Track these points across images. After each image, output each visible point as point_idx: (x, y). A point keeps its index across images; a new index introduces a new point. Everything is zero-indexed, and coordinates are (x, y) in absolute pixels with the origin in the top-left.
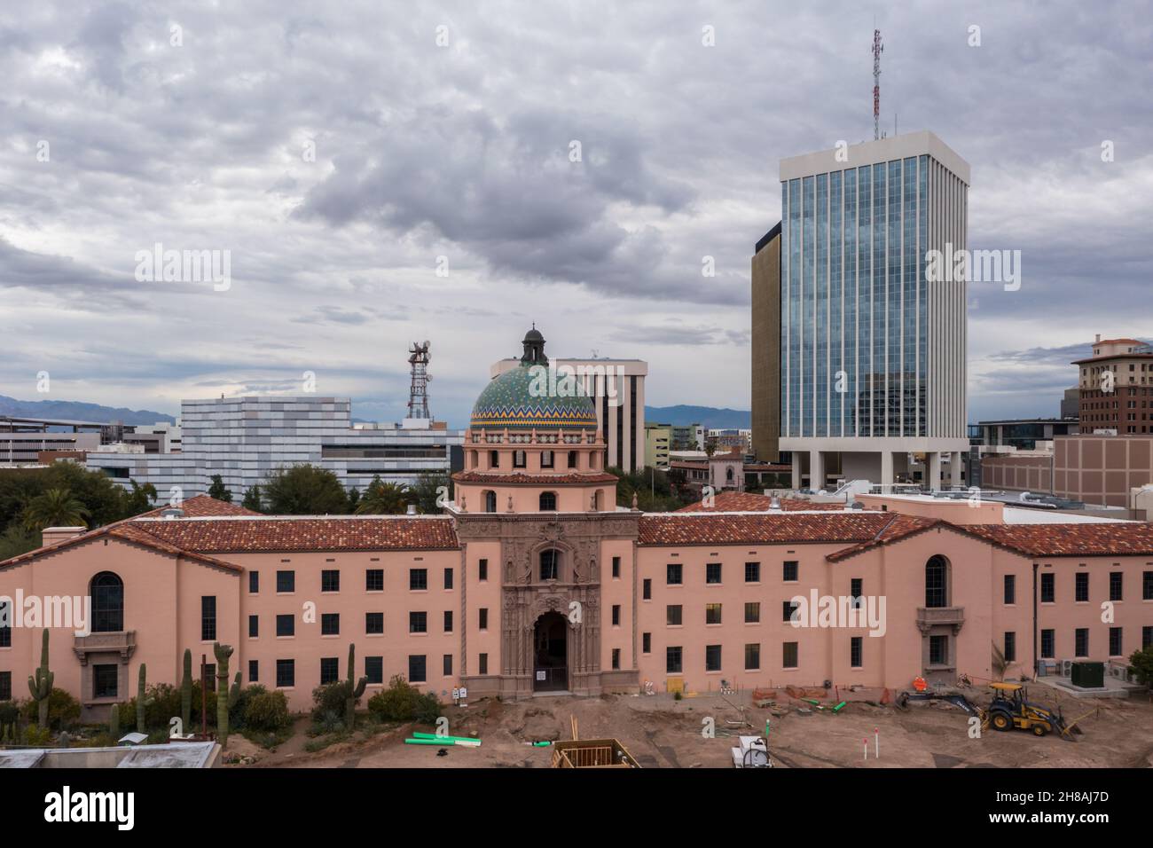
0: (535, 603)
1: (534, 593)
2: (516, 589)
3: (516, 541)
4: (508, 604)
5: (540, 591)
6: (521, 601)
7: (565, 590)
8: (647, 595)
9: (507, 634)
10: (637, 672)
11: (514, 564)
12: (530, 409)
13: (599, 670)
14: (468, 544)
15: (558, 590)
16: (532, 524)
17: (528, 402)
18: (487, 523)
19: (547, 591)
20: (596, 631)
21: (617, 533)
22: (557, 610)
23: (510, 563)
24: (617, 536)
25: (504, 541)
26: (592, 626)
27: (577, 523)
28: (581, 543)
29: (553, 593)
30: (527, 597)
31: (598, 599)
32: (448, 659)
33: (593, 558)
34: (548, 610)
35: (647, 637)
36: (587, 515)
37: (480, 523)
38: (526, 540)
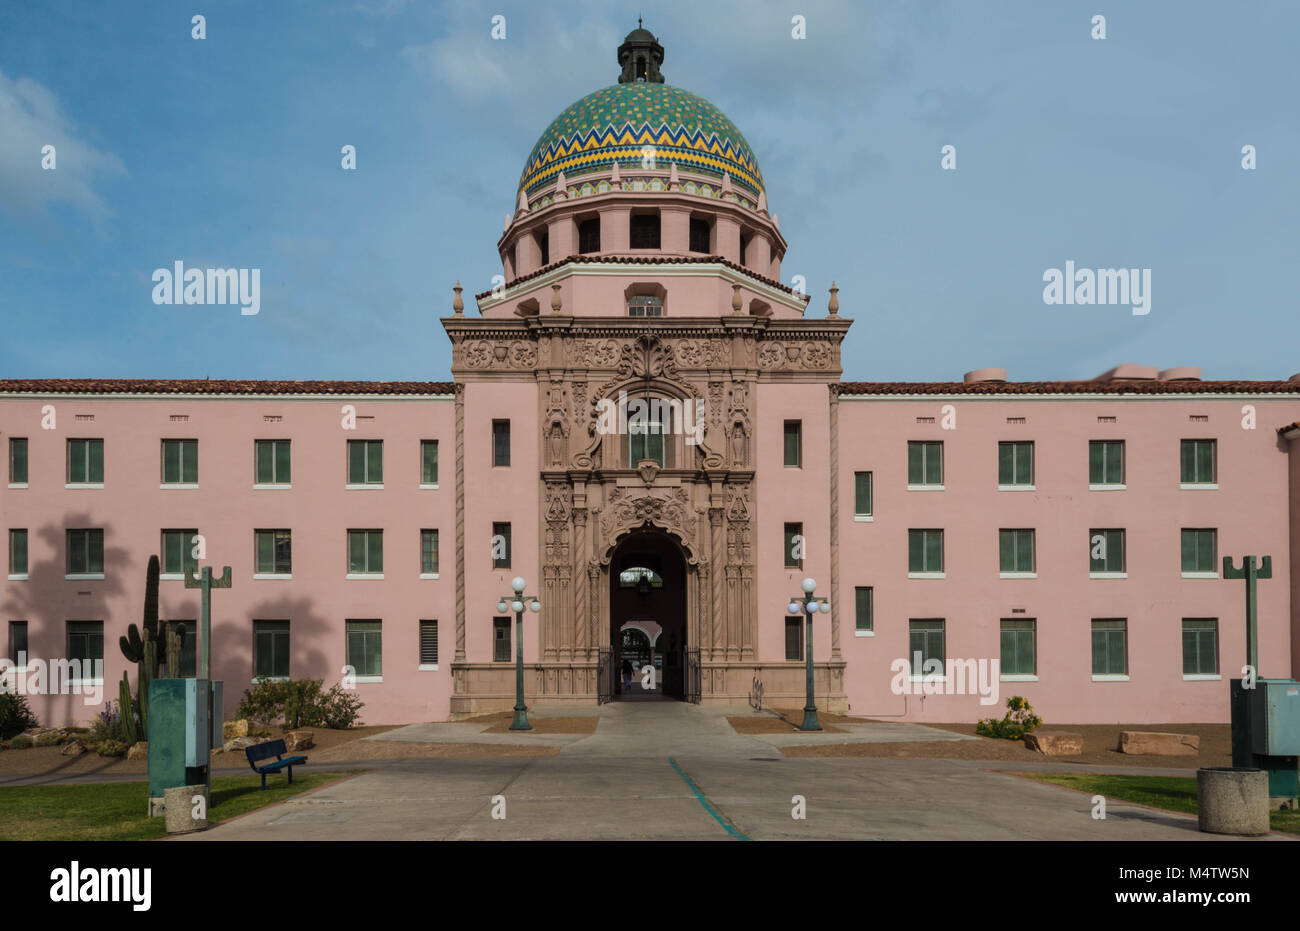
0: (610, 507)
1: (609, 488)
2: (569, 479)
3: (569, 377)
4: (552, 512)
5: (621, 482)
6: (579, 504)
7: (677, 481)
8: (864, 503)
9: (551, 573)
10: (841, 667)
11: (564, 426)
12: (611, 130)
13: (755, 656)
14: (467, 386)
15: (660, 481)
16: (604, 342)
17: (608, 118)
18: (508, 343)
19: (637, 482)
20: (746, 573)
21: (794, 366)
22: (658, 524)
23: (557, 424)
24: (791, 373)
25: (543, 377)
26: (739, 562)
27: (702, 342)
28: (711, 384)
29: (648, 488)
30: (594, 496)
31: (749, 506)
32: (428, 629)
33: (738, 417)
34: (639, 525)
35: (864, 594)
36: (722, 321)
37: (493, 343)
38: (590, 377)
